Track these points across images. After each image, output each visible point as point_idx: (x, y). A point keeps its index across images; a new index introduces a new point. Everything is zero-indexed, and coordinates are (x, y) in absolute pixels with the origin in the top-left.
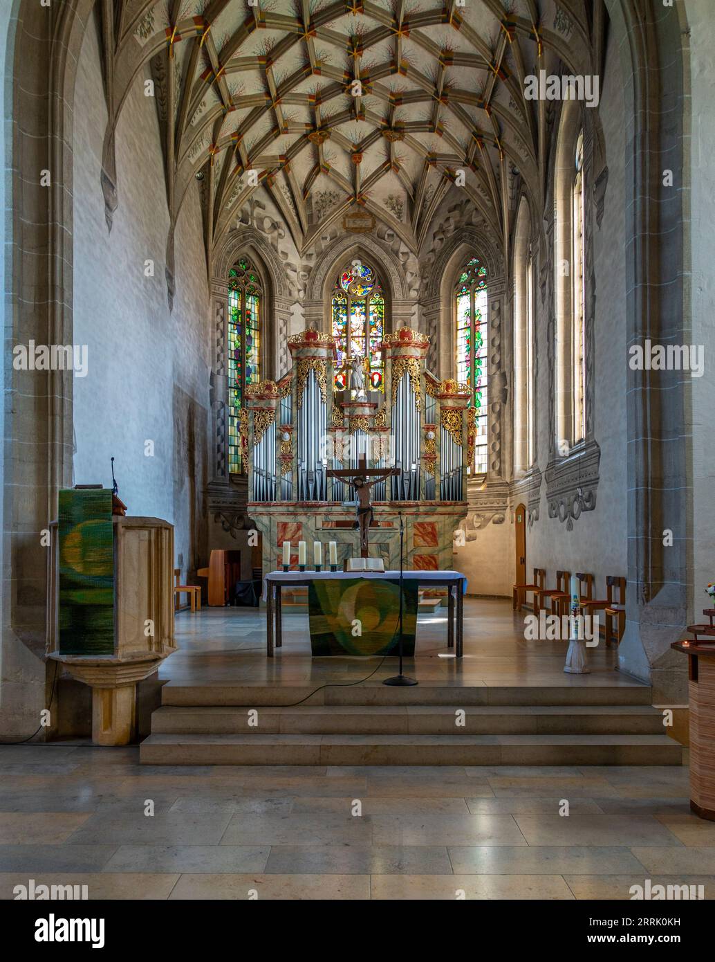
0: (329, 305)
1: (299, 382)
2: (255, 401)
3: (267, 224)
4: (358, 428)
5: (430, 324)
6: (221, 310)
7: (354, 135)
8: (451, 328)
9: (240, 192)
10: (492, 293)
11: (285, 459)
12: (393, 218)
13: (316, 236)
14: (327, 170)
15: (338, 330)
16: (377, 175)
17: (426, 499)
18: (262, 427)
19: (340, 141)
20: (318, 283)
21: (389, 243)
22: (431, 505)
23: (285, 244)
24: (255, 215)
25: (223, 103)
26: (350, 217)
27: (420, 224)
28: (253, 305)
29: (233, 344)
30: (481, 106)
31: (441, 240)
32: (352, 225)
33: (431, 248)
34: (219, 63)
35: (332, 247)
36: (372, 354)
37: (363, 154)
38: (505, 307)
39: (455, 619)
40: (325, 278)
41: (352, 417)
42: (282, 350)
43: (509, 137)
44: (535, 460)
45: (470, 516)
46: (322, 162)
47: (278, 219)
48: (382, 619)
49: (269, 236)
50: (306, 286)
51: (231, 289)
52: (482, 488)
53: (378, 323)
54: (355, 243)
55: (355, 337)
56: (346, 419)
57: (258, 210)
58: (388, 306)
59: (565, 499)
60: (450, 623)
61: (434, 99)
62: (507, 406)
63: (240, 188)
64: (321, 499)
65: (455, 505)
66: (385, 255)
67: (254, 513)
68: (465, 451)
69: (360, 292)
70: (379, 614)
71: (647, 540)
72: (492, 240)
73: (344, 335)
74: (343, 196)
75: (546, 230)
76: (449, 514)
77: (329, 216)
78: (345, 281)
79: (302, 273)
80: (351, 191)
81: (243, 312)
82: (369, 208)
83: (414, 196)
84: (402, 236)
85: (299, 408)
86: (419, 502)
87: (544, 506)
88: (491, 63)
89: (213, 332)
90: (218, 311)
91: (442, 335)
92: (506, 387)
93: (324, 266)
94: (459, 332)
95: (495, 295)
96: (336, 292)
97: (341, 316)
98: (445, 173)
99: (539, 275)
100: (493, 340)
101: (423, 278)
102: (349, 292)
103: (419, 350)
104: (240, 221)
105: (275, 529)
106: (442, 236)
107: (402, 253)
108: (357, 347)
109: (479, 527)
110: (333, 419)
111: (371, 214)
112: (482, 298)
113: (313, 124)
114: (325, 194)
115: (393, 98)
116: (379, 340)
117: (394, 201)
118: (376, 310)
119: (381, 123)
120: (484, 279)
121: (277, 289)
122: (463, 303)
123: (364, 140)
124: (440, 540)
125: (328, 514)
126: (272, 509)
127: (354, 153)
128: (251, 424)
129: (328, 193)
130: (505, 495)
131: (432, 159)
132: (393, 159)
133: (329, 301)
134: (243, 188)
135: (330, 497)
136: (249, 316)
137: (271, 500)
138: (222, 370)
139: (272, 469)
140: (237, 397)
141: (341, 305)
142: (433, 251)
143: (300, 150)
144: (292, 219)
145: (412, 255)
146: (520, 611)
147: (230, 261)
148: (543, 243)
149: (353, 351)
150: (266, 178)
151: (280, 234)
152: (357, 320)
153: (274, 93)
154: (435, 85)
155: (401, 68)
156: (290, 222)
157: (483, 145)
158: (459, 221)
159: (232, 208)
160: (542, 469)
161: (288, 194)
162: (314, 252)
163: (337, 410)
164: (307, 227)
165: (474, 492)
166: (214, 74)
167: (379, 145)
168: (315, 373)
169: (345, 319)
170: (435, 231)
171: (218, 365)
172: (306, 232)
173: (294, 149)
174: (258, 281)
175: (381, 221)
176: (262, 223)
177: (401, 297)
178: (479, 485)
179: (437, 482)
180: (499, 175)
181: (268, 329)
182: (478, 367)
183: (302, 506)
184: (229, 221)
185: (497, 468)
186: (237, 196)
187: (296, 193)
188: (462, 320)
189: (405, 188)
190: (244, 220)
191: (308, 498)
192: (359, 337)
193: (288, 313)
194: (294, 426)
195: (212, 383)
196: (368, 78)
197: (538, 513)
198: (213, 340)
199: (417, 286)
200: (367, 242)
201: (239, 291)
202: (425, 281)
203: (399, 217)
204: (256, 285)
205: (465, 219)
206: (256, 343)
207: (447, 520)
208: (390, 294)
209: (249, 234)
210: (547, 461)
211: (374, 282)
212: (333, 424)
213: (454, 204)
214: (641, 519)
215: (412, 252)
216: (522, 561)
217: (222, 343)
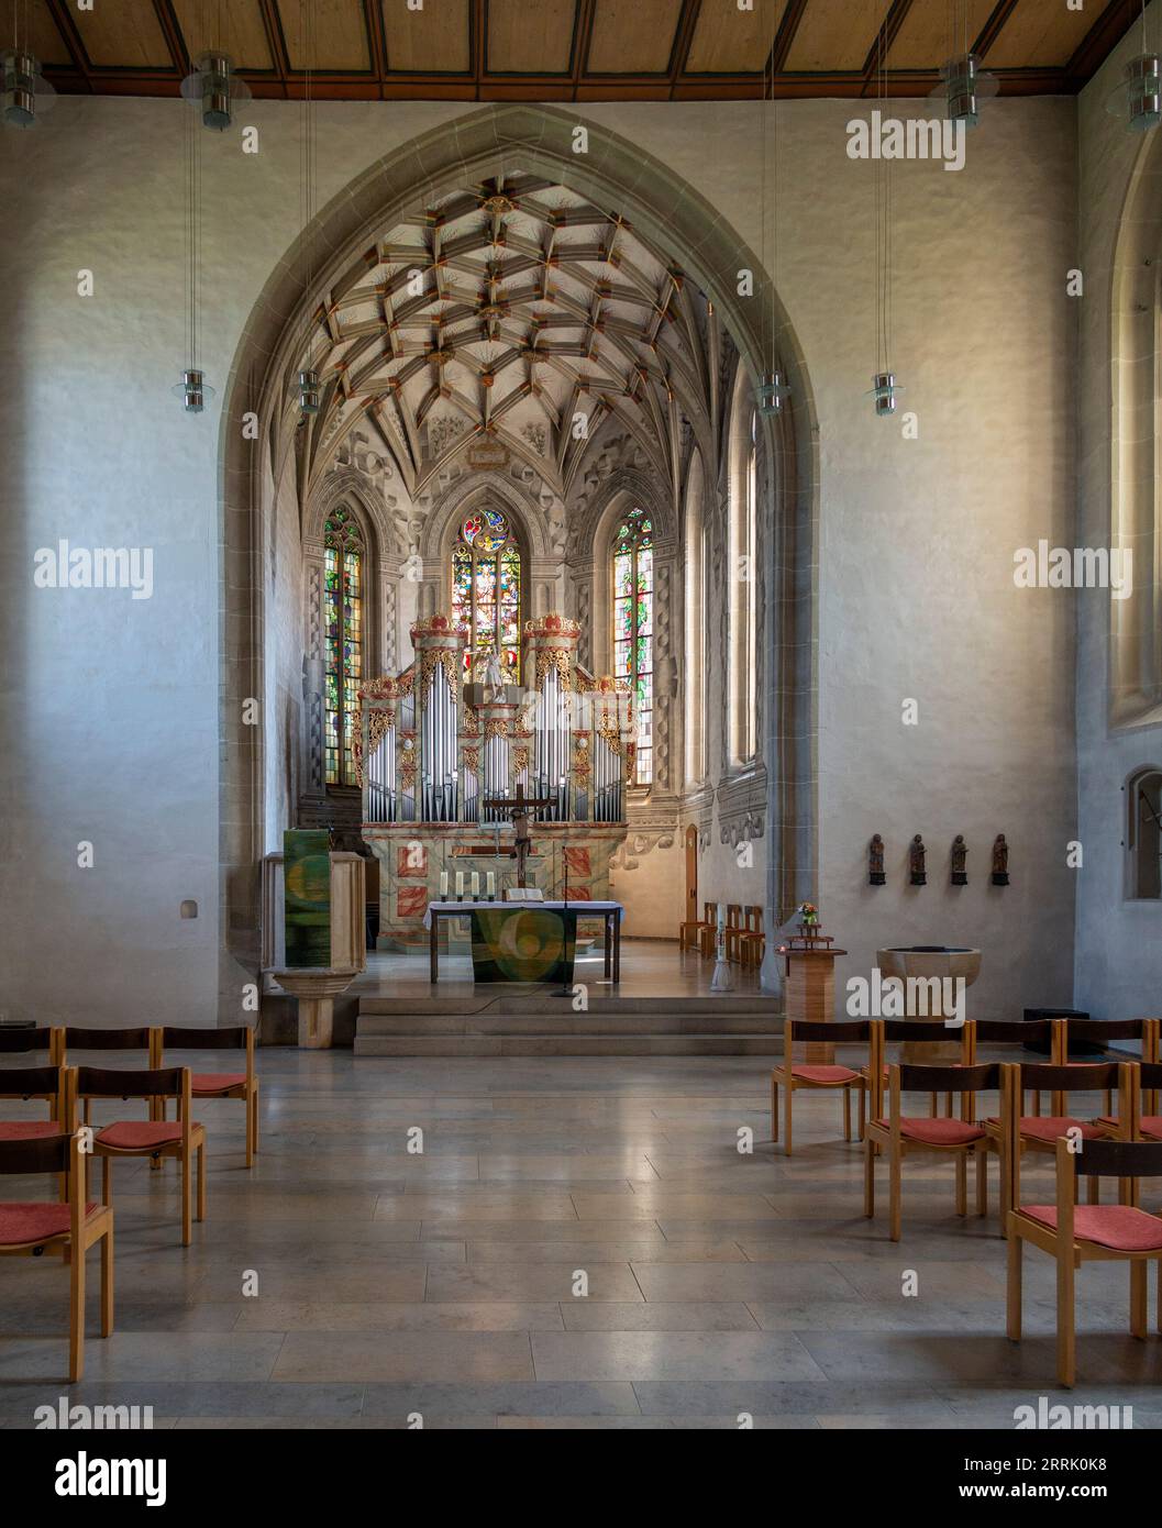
0: (448, 563)
1: (424, 678)
2: (371, 700)
3: (371, 461)
4: (495, 734)
5: (580, 591)
6: (316, 577)
7: (484, 354)
8: (607, 597)
9: (339, 425)
10: (659, 556)
11: (407, 771)
12: (533, 454)
13: (432, 474)
14: (448, 393)
15: (460, 595)
16: (512, 399)
17: (577, 819)
18: (379, 732)
19: (468, 361)
20: (434, 535)
21: (527, 484)
22: (583, 827)
23: (393, 486)
24: (356, 451)
25: (330, 336)
26: (477, 449)
27: (567, 461)
28: (352, 567)
29: (328, 617)
30: (645, 340)
31: (595, 482)
32: (479, 460)
33: (582, 492)
34: (333, 300)
35: (452, 488)
36: (504, 627)
37: (496, 376)
38: (675, 575)
39: (612, 959)
40: (443, 528)
41: (488, 722)
42: (390, 623)
43: (678, 379)
44: (707, 774)
45: (630, 838)
46: (442, 384)
47: (385, 453)
48: (542, 947)
49: (373, 477)
50: (419, 538)
51: (326, 547)
52: (645, 803)
53: (512, 587)
54: (483, 484)
55: (483, 604)
56: (480, 723)
57: (360, 445)
58: (526, 563)
59: (737, 823)
60: (607, 962)
61: (587, 326)
62: (677, 700)
63: (340, 420)
64: (451, 820)
65: (612, 826)
66: (522, 500)
67: (371, 836)
68: (624, 761)
69: (488, 547)
70: (538, 942)
71: (781, 871)
72: (660, 490)
73: (468, 602)
74: (469, 424)
75: (719, 505)
76: (605, 837)
77: (450, 449)
78: (470, 531)
79: (414, 522)
80: (478, 418)
81: (341, 576)
82: (502, 440)
83: (560, 424)
84: (546, 477)
85: (424, 710)
86: (569, 824)
87: (716, 829)
88: (657, 304)
89: (306, 605)
90: (312, 578)
91: (595, 605)
92: (676, 677)
93: (443, 513)
94: (617, 601)
95: (662, 559)
96: (458, 545)
97: (464, 577)
98: (600, 401)
99: (713, 554)
100: (660, 617)
101: (571, 530)
102: (474, 546)
103: (568, 639)
104: (339, 461)
105: (394, 856)
106: (595, 478)
107: (544, 497)
108: (484, 619)
109: (642, 852)
110: (465, 722)
111: (504, 446)
112: (646, 557)
113: (434, 342)
114: (445, 420)
115: (536, 320)
116: (514, 608)
117: (534, 430)
118: (509, 570)
119: (519, 343)
120: (650, 535)
121: (383, 543)
122: (622, 565)
123: (496, 361)
124: (594, 869)
125: (459, 837)
126: (392, 832)
127: (484, 374)
128: (365, 729)
129: (448, 419)
130: (674, 812)
131: (584, 383)
132: (534, 381)
133: (449, 558)
134: (343, 420)
135: (461, 817)
136: (348, 580)
137: (390, 820)
138: (317, 654)
139: (391, 782)
140: (333, 685)
141: (464, 562)
142: (584, 496)
143: (416, 372)
144: (403, 454)
145: (556, 500)
146: (687, 952)
147: (326, 512)
148: (717, 517)
149: (479, 623)
150: (371, 406)
151: (387, 474)
152: (484, 582)
153: (390, 318)
154: (589, 311)
155: (548, 293)
156: (400, 457)
157: (647, 379)
158: (618, 461)
159: (329, 446)
160: (715, 785)
161: (398, 423)
162: (429, 495)
163: (470, 712)
164: (421, 462)
165: (635, 808)
166: (325, 311)
167: (517, 366)
168: (443, 668)
169: (469, 581)
170: (586, 470)
171: (313, 646)
172: (419, 469)
173: (408, 371)
174: (359, 535)
175: (516, 455)
176: (365, 461)
177: (542, 555)
178: (643, 798)
179: (590, 799)
180: (667, 412)
181: (372, 596)
182: (641, 647)
183: (428, 828)
184: (327, 462)
185: (664, 778)
186: (335, 431)
187: (408, 423)
188: (620, 587)
189: (548, 414)
190: (342, 460)
191: (435, 818)
192: (487, 604)
193: (397, 576)
194: (417, 731)
195: (305, 670)
196: (507, 301)
197: (710, 836)
198: (306, 615)
199: (562, 540)
200: (499, 482)
201: (335, 549)
202: (574, 535)
203: (540, 452)
204: (357, 540)
205: (626, 458)
206: (356, 614)
207: (603, 845)
208: (528, 549)
209: (350, 477)
210: (720, 777)
211: (507, 533)
212: (465, 728)
213: (612, 437)
214: (777, 853)
215: (556, 495)
216: (693, 894)
217: (316, 619)
